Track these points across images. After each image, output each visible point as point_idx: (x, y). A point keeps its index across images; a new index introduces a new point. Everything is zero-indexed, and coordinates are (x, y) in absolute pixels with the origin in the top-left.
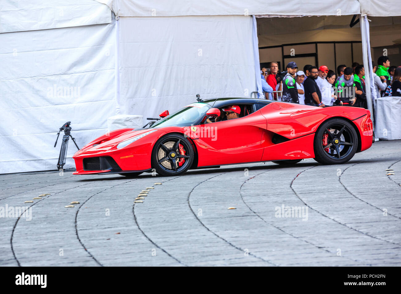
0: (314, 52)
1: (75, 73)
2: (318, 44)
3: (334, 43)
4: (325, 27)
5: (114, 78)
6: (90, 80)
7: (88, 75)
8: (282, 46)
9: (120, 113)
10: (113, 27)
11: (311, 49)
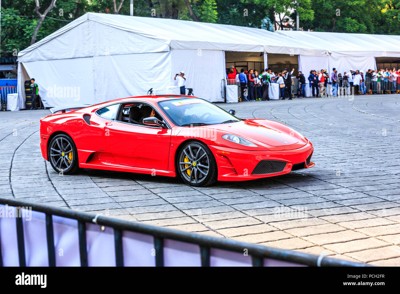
0: (247, 65)
1: (155, 70)
2: (249, 63)
3: (255, 62)
4: (251, 56)
5: (170, 72)
6: (161, 72)
7: (160, 70)
8: (235, 62)
9: (172, 85)
10: (170, 53)
11: (245, 64)
